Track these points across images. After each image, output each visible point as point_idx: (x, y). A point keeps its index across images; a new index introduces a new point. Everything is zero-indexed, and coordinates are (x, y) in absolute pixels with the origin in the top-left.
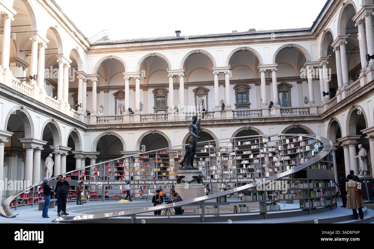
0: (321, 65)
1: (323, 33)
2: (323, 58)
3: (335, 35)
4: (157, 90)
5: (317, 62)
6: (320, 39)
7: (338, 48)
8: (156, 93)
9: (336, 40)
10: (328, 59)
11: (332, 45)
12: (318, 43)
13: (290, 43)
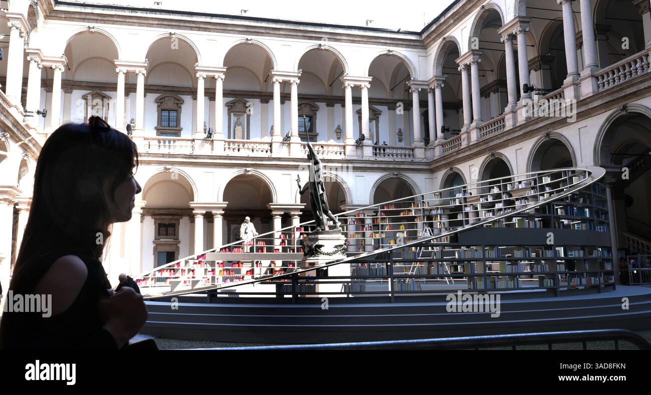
0: (433, 88)
1: (440, 40)
2: (437, 78)
3: (464, 48)
4: (164, 97)
5: (427, 82)
6: (435, 48)
7: (468, 68)
8: (161, 103)
9: (464, 55)
10: (443, 80)
11: (458, 61)
12: (429, 53)
13: (391, 48)
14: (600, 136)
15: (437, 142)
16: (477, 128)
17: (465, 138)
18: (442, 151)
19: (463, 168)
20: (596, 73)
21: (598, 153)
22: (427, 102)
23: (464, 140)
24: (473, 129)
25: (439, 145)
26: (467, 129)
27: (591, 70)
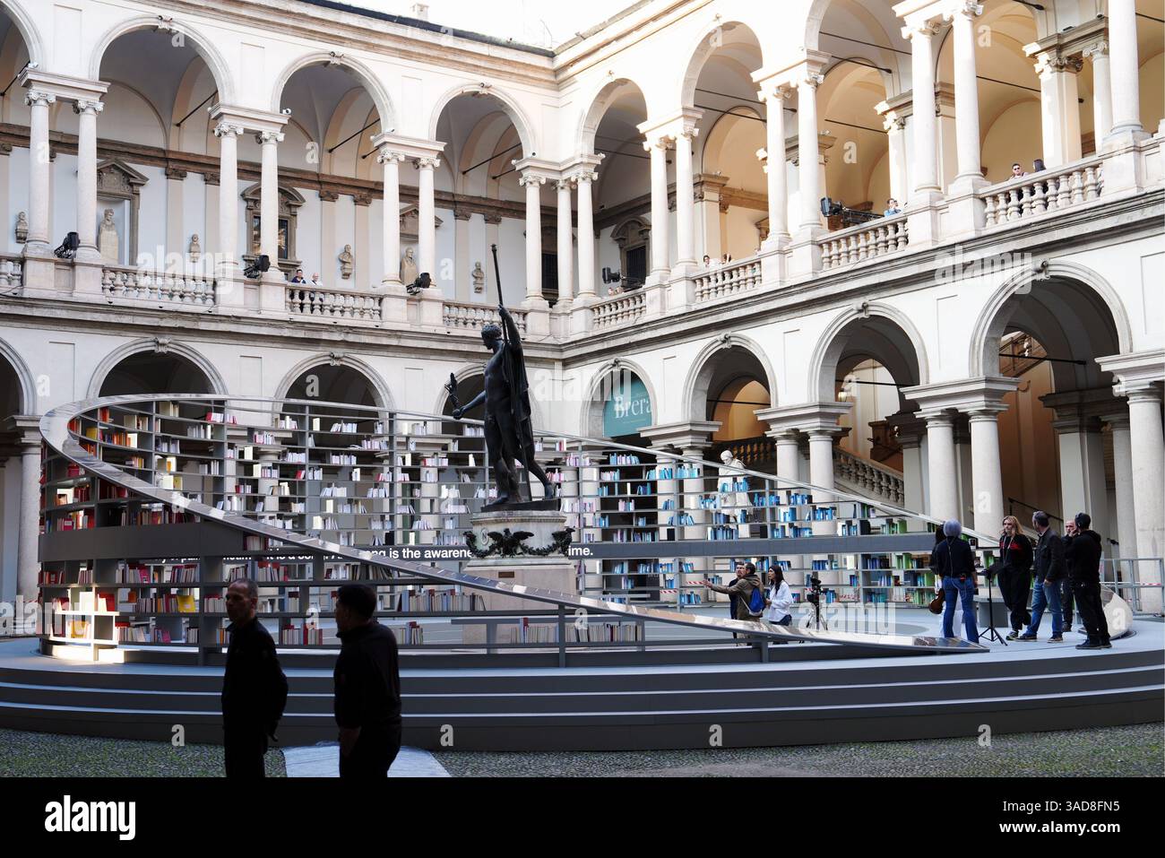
0: (572, 180)
2: (584, 160)
5: (558, 164)
7: (669, 146)
10: (597, 165)
11: (642, 128)
12: (564, 101)
13: (487, 80)
14: (986, 318)
15: (579, 302)
16: (687, 278)
17: (656, 297)
18: (590, 322)
19: (645, 362)
20: (981, 191)
21: (978, 353)
22: (555, 210)
23: (651, 302)
24: (679, 280)
25: (584, 308)
26: (662, 278)
27: (973, 184)
